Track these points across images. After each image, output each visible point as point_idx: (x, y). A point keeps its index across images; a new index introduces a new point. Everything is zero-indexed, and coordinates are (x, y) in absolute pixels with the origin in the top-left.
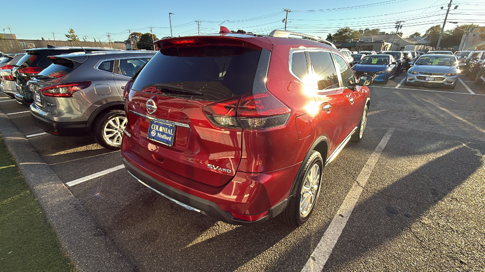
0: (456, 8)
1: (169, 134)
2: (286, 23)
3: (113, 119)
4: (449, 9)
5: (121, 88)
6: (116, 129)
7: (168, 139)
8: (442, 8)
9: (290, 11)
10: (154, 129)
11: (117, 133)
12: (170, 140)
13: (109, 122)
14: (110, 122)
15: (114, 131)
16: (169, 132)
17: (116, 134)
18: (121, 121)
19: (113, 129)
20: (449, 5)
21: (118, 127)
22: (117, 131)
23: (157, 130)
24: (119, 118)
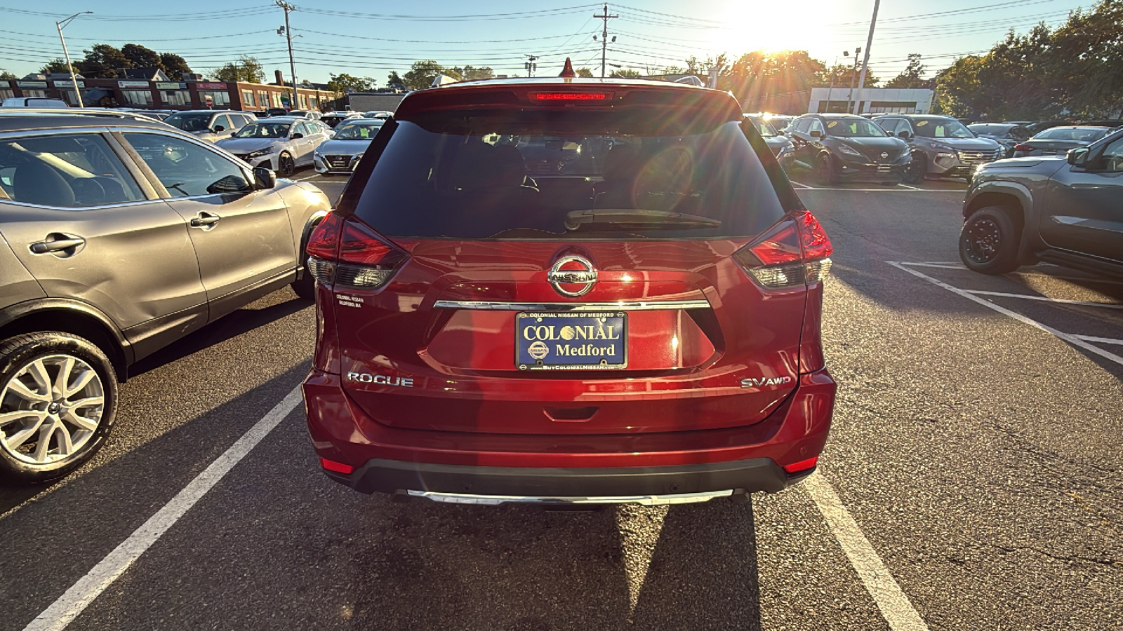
0: (614, 39)
1: (604, 337)
2: (289, 39)
3: (23, 371)
4: (605, 40)
5: (31, 248)
6: (40, 406)
7: (602, 354)
8: (595, 38)
9: (292, 6)
10: (537, 340)
11: (48, 421)
12: (613, 354)
13: (9, 385)
14: (14, 383)
15: (35, 413)
16: (603, 334)
17: (44, 422)
18: (54, 371)
19: (27, 409)
20: (605, 35)
21: (48, 398)
22: (46, 413)
23: (552, 338)
24: (44, 362)
